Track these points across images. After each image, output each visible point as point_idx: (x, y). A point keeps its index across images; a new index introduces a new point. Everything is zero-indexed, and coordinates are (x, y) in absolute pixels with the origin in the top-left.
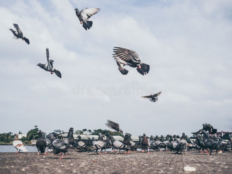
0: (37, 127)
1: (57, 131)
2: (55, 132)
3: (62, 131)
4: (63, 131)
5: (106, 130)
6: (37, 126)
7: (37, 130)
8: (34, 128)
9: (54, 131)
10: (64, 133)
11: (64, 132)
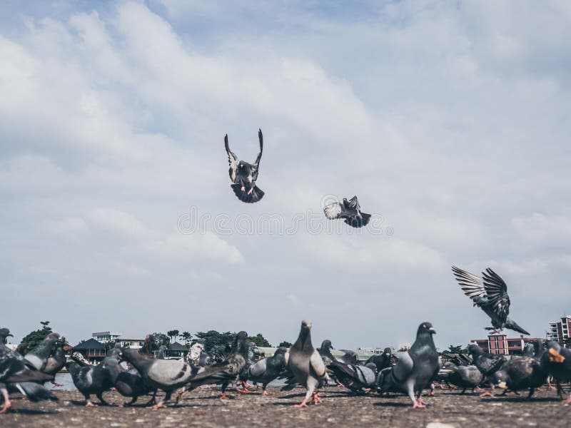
0: (47, 326)
1: (101, 336)
2: (96, 338)
3: (114, 336)
4: (117, 336)
5: (229, 333)
6: (47, 323)
7: (46, 331)
8: (41, 328)
9: (94, 335)
10: (118, 341)
11: (120, 338)
